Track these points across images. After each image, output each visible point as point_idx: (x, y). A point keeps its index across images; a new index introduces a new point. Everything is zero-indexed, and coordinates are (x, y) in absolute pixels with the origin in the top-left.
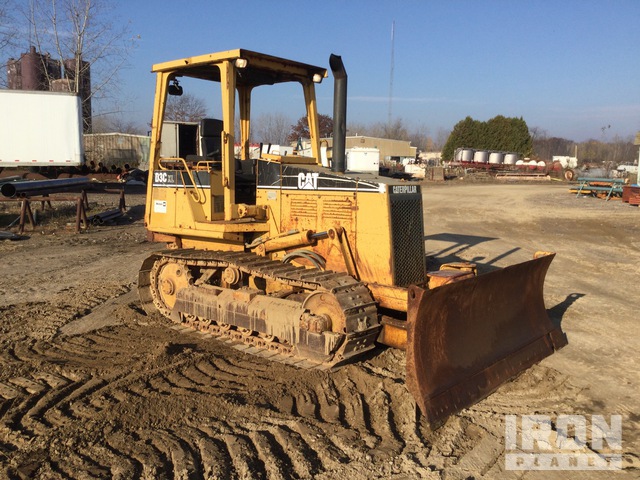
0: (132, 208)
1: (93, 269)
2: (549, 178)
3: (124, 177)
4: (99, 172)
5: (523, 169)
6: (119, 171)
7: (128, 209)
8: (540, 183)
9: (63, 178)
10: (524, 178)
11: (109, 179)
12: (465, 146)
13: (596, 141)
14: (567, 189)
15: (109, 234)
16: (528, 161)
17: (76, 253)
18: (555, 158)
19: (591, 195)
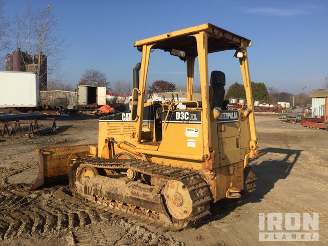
0: (60, 127)
1: (30, 154)
2: (274, 113)
3: (60, 112)
4: (48, 110)
5: (262, 108)
6: (58, 109)
7: (57, 128)
8: (269, 115)
9: (30, 113)
10: (261, 113)
11: (53, 113)
12: (234, 97)
13: (305, 94)
14: (277, 119)
15: (43, 139)
16: (265, 104)
17: (25, 148)
18: (279, 103)
19: (287, 121)
